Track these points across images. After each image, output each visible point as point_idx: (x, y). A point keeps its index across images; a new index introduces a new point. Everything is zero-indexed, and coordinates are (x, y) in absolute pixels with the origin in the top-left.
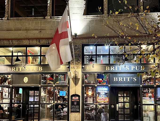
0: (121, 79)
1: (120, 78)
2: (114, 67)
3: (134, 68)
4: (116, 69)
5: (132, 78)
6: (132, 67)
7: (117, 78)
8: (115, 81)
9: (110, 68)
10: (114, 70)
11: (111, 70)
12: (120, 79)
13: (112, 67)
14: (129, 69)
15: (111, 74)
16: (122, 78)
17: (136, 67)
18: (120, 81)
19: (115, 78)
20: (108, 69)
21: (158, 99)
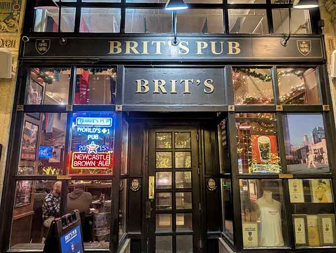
0: (161, 86)
1: (156, 81)
2: (136, 44)
3: (204, 47)
4: (145, 51)
5: (199, 81)
6: (199, 43)
7: (147, 82)
8: (139, 90)
9: (124, 47)
10: (136, 52)
11: (128, 52)
12: (158, 86)
13: (132, 45)
14: (187, 50)
15: (128, 69)
16: (164, 82)
17: (213, 44)
18: (156, 90)
19: (139, 81)
20: (115, 50)
21: (290, 157)
